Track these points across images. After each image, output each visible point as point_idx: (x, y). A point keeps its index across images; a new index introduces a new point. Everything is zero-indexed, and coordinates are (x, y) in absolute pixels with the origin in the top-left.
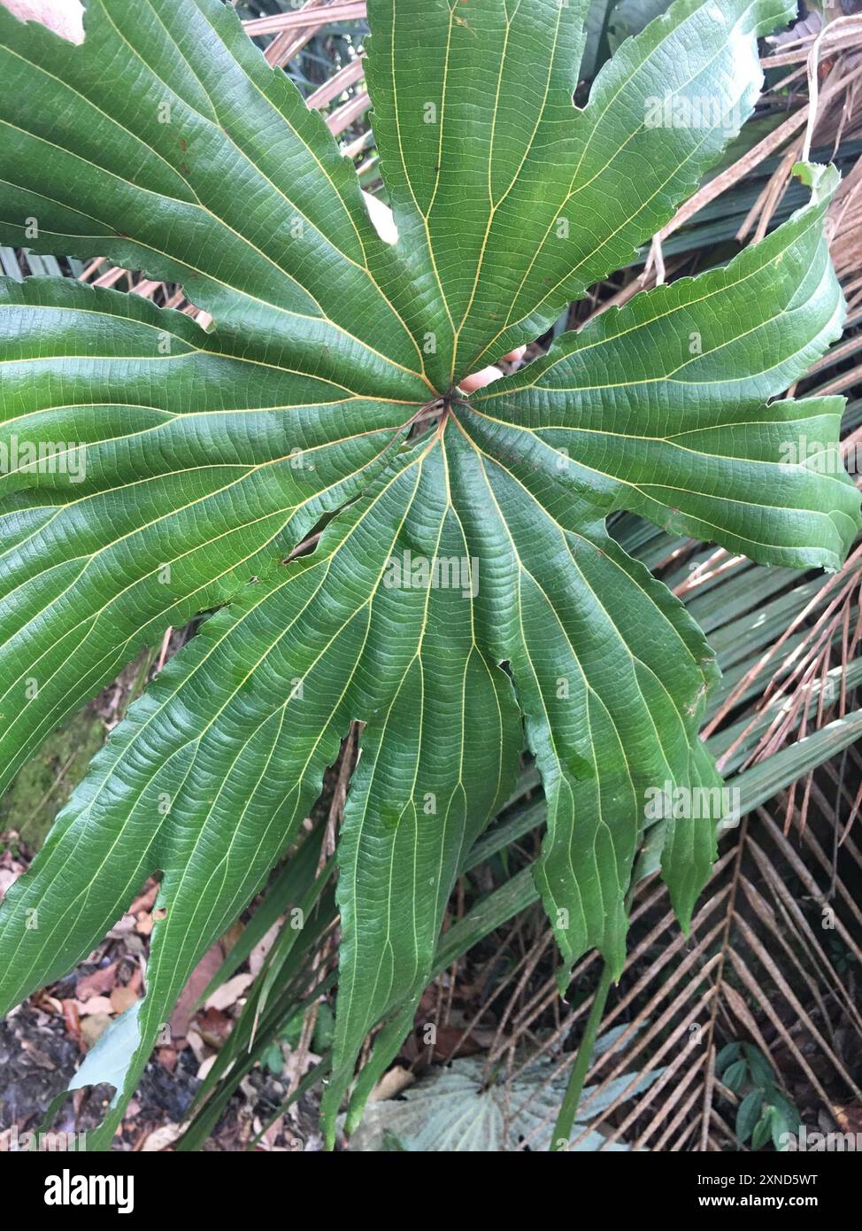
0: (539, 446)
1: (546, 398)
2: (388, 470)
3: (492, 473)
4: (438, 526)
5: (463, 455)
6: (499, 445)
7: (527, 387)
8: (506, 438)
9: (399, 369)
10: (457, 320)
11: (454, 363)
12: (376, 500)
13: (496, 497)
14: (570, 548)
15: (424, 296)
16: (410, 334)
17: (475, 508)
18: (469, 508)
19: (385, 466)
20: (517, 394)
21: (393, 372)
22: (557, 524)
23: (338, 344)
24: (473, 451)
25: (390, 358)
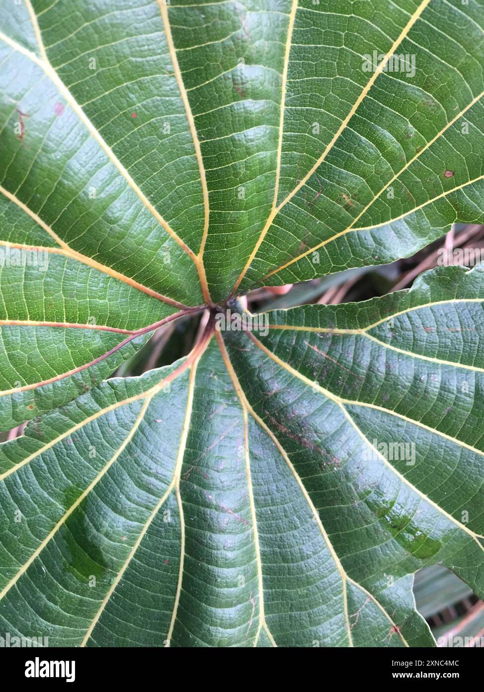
0: (349, 431)
1: (383, 359)
2: (85, 399)
3: (258, 452)
4: (142, 521)
5: (221, 408)
6: (283, 410)
7: (354, 332)
8: (299, 401)
9: (161, 229)
10: (286, 185)
11: (252, 257)
12: (48, 446)
13: (255, 494)
14: (351, 612)
15: (251, 106)
16: (203, 171)
17: (217, 508)
18: (208, 505)
19: (82, 390)
20: (335, 339)
21: (150, 229)
22: (340, 567)
23: (52, 120)
24: (237, 404)
25: (153, 201)
